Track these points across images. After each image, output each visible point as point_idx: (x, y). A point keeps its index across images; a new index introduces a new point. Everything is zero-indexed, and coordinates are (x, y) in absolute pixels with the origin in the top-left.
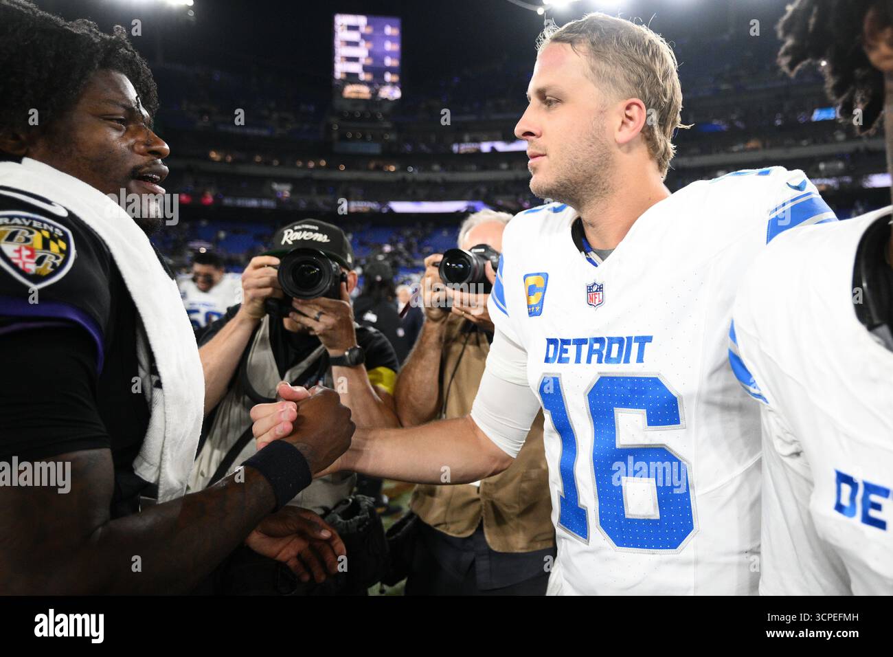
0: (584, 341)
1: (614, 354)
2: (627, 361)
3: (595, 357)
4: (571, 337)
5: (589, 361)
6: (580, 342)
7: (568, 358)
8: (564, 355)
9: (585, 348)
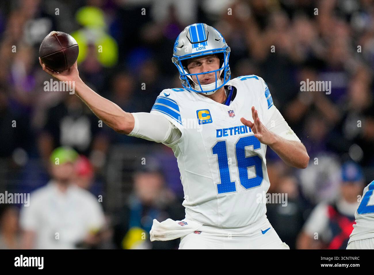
0: (233, 128)
1: (243, 131)
2: (247, 132)
3: (237, 133)
4: (228, 128)
5: (235, 134)
6: (231, 129)
7: (228, 134)
8: (225, 134)
9: (233, 130)
